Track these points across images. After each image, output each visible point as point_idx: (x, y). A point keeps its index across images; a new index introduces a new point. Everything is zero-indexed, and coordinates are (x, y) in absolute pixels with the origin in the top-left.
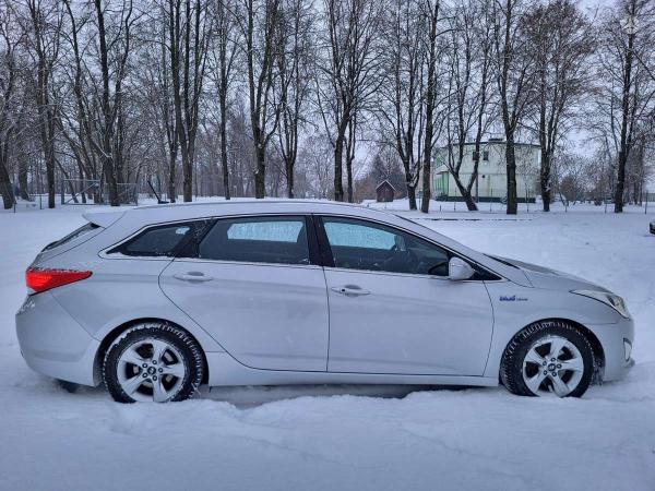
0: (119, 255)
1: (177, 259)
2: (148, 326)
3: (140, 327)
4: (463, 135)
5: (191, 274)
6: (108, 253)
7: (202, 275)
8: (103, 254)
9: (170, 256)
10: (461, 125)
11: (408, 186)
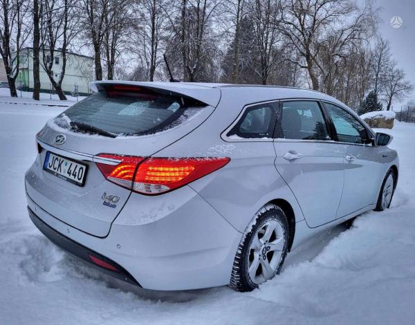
0: (235, 137)
1: (275, 140)
2: (268, 208)
3: (263, 211)
4: (53, 45)
5: (291, 152)
6: (228, 135)
7: (296, 153)
8: (224, 135)
9: (268, 137)
10: (51, 35)
11: (8, 77)
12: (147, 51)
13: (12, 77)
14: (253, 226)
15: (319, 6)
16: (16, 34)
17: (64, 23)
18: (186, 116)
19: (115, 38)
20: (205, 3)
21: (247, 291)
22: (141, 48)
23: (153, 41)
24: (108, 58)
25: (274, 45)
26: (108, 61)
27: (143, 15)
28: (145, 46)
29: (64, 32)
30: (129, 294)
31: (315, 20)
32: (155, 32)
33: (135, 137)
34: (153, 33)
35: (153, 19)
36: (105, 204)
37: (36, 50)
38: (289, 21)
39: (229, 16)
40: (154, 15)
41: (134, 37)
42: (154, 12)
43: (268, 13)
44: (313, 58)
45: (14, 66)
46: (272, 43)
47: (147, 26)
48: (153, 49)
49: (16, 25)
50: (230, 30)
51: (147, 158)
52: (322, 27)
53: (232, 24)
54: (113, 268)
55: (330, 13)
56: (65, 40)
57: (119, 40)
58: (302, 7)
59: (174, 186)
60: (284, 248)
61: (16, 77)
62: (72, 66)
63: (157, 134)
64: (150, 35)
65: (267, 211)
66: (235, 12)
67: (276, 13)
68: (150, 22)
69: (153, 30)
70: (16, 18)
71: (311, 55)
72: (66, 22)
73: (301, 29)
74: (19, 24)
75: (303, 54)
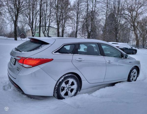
0: (58, 53)
1: (74, 55)
2: (69, 75)
3: (67, 75)
4: (46, 24)
5: (79, 59)
6: (55, 52)
7: (82, 59)
8: (53, 53)
9: (71, 54)
10: (45, 22)
11: (32, 35)
12: (75, 26)
13: (33, 35)
14: (62, 80)
15: (139, 8)
16: (35, 22)
17: (49, 18)
18: (42, 47)
19: (65, 22)
20: (95, 9)
21: (60, 99)
22: (73, 25)
23: (77, 23)
24: (62, 29)
25: (120, 22)
26: (62, 30)
27: (74, 14)
28: (74, 24)
29: (49, 21)
30: (26, 96)
31: (137, 13)
32: (78, 20)
33: (26, 52)
34: (77, 20)
35: (77, 15)
36: (17, 70)
37: (40, 26)
38: (127, 14)
39: (103, 13)
40: (78, 14)
41: (71, 21)
42: (78, 13)
43: (118, 11)
44: (136, 27)
45: (34, 32)
46: (119, 22)
47: (75, 18)
48: (77, 25)
49: (35, 19)
50: (104, 18)
51: (27, 58)
52: (140, 15)
53: (104, 16)
54: (18, 87)
55: (143, 10)
56: (49, 23)
57: (66, 22)
58: (132, 8)
59: (34, 66)
60: (77, 88)
61: (34, 35)
62: (51, 31)
63: (32, 51)
64: (76, 21)
65: (68, 76)
66: (106, 12)
67: (121, 11)
68: (76, 16)
69: (77, 19)
70: (35, 17)
71: (135, 26)
72: (50, 17)
73: (131, 17)
74: (36, 19)
75: (132, 26)
